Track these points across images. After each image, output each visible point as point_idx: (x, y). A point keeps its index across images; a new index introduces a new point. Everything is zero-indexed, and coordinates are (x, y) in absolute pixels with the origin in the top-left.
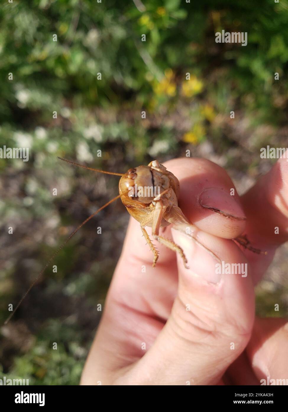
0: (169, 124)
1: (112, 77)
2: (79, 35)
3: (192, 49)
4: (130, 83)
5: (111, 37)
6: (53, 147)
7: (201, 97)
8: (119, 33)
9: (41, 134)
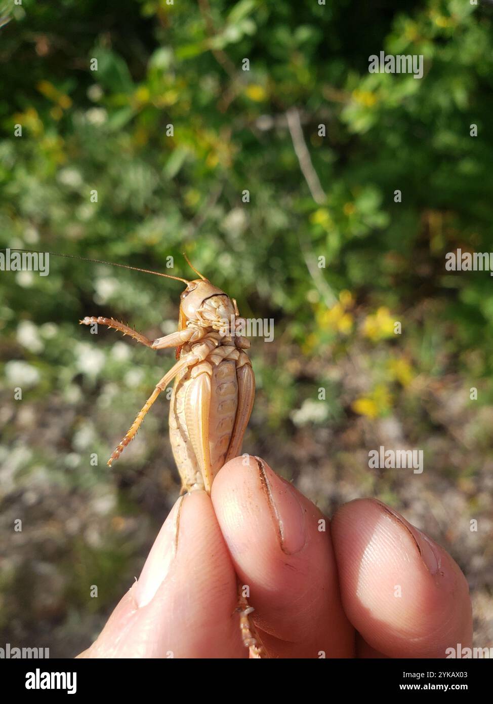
0: (333, 374)
1: (254, 285)
2: (216, 212)
3: (390, 263)
4: (279, 298)
5: (263, 223)
6: (134, 378)
7: (393, 342)
8: (277, 219)
9: (121, 352)
